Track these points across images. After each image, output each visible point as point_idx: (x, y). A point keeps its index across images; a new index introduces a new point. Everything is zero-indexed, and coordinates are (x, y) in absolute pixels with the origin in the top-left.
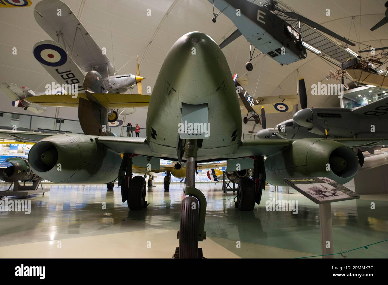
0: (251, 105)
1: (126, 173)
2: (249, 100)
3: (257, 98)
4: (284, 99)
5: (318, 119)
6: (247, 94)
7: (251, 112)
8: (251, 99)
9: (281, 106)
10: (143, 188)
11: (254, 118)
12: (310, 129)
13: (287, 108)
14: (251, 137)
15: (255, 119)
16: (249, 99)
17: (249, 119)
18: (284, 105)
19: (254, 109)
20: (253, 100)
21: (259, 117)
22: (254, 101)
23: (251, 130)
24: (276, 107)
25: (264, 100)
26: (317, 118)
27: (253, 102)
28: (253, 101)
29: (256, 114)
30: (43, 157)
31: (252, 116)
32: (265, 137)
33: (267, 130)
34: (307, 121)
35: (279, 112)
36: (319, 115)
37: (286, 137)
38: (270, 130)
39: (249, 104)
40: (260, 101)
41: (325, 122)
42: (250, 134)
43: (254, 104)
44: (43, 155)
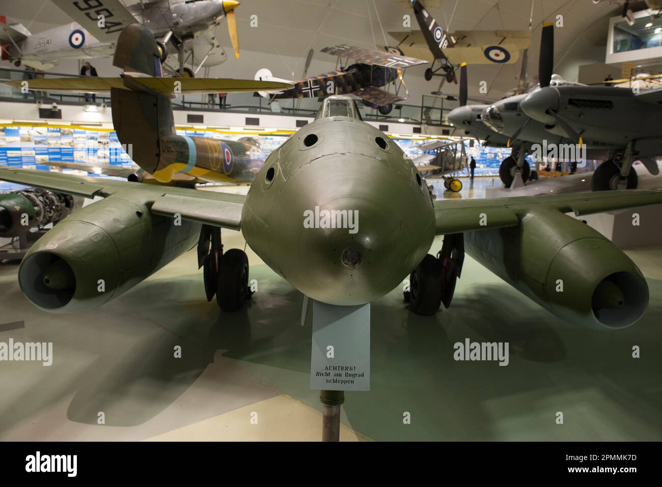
0: (442, 47)
1: (210, 246)
2: (438, 37)
3: (454, 32)
4: (504, 38)
5: (568, 110)
6: (436, 25)
7: (439, 60)
8: (442, 35)
9: (498, 52)
10: (244, 271)
11: (445, 71)
12: (549, 127)
13: (508, 57)
14: (435, 101)
16: (438, 34)
17: (436, 73)
18: (502, 50)
19: (446, 55)
20: (445, 36)
21: (455, 69)
23: (436, 90)
24: (487, 53)
25: (465, 37)
26: (566, 108)
27: (446, 41)
28: (447, 38)
29: (448, 64)
30: (48, 281)
31: (442, 68)
32: (462, 122)
33: (468, 108)
34: (547, 112)
35: (492, 63)
36: (571, 102)
37: (501, 129)
38: (474, 110)
39: (438, 44)
40: (459, 39)
41: (580, 116)
42: (434, 96)
43: (446, 45)
44: (46, 277)
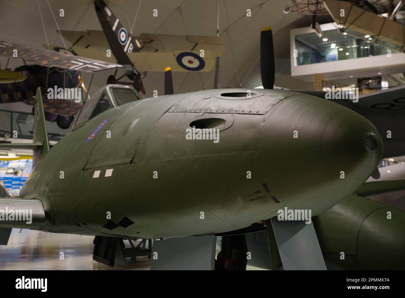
0: (127, 51)
2: (123, 39)
3: (138, 35)
4: (197, 44)
6: (120, 25)
7: (124, 66)
8: (127, 38)
9: (191, 58)
11: (130, 78)
13: (202, 64)
15: (133, 82)
16: (123, 36)
18: (195, 56)
19: (132, 60)
20: (130, 39)
21: (142, 77)
22: (133, 42)
24: (179, 60)
25: (152, 41)
27: (131, 45)
28: (131, 42)
29: (134, 71)
31: (126, 75)
35: (185, 70)
39: (123, 48)
40: (145, 43)
43: (131, 49)
